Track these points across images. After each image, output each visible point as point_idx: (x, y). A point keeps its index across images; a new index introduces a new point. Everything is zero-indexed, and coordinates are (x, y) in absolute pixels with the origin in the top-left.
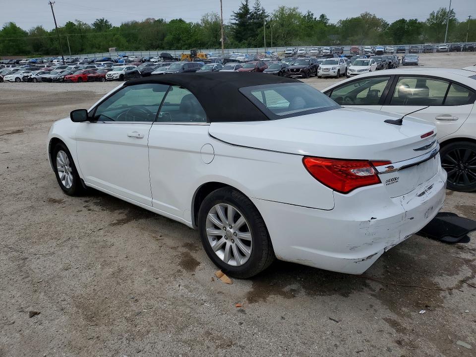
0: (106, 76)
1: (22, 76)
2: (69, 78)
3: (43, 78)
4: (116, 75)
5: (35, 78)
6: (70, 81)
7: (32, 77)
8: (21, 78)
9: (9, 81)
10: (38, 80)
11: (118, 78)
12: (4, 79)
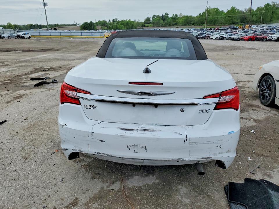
0: (268, 38)
1: (219, 36)
2: (243, 38)
3: (229, 38)
4: (275, 37)
5: (225, 38)
6: (243, 40)
7: (224, 37)
8: (219, 37)
9: (212, 39)
10: (227, 39)
11: (276, 39)
12: (211, 38)
